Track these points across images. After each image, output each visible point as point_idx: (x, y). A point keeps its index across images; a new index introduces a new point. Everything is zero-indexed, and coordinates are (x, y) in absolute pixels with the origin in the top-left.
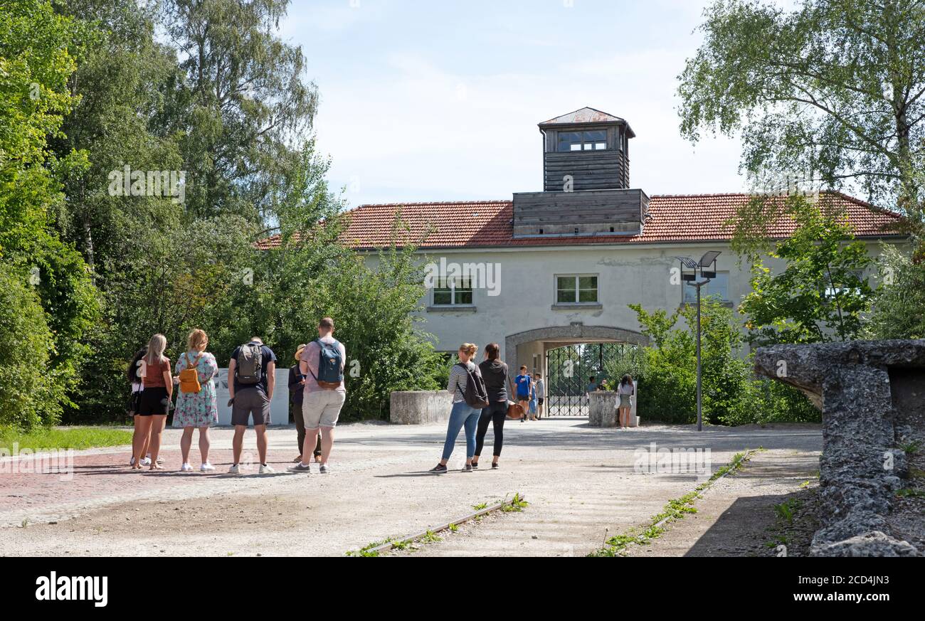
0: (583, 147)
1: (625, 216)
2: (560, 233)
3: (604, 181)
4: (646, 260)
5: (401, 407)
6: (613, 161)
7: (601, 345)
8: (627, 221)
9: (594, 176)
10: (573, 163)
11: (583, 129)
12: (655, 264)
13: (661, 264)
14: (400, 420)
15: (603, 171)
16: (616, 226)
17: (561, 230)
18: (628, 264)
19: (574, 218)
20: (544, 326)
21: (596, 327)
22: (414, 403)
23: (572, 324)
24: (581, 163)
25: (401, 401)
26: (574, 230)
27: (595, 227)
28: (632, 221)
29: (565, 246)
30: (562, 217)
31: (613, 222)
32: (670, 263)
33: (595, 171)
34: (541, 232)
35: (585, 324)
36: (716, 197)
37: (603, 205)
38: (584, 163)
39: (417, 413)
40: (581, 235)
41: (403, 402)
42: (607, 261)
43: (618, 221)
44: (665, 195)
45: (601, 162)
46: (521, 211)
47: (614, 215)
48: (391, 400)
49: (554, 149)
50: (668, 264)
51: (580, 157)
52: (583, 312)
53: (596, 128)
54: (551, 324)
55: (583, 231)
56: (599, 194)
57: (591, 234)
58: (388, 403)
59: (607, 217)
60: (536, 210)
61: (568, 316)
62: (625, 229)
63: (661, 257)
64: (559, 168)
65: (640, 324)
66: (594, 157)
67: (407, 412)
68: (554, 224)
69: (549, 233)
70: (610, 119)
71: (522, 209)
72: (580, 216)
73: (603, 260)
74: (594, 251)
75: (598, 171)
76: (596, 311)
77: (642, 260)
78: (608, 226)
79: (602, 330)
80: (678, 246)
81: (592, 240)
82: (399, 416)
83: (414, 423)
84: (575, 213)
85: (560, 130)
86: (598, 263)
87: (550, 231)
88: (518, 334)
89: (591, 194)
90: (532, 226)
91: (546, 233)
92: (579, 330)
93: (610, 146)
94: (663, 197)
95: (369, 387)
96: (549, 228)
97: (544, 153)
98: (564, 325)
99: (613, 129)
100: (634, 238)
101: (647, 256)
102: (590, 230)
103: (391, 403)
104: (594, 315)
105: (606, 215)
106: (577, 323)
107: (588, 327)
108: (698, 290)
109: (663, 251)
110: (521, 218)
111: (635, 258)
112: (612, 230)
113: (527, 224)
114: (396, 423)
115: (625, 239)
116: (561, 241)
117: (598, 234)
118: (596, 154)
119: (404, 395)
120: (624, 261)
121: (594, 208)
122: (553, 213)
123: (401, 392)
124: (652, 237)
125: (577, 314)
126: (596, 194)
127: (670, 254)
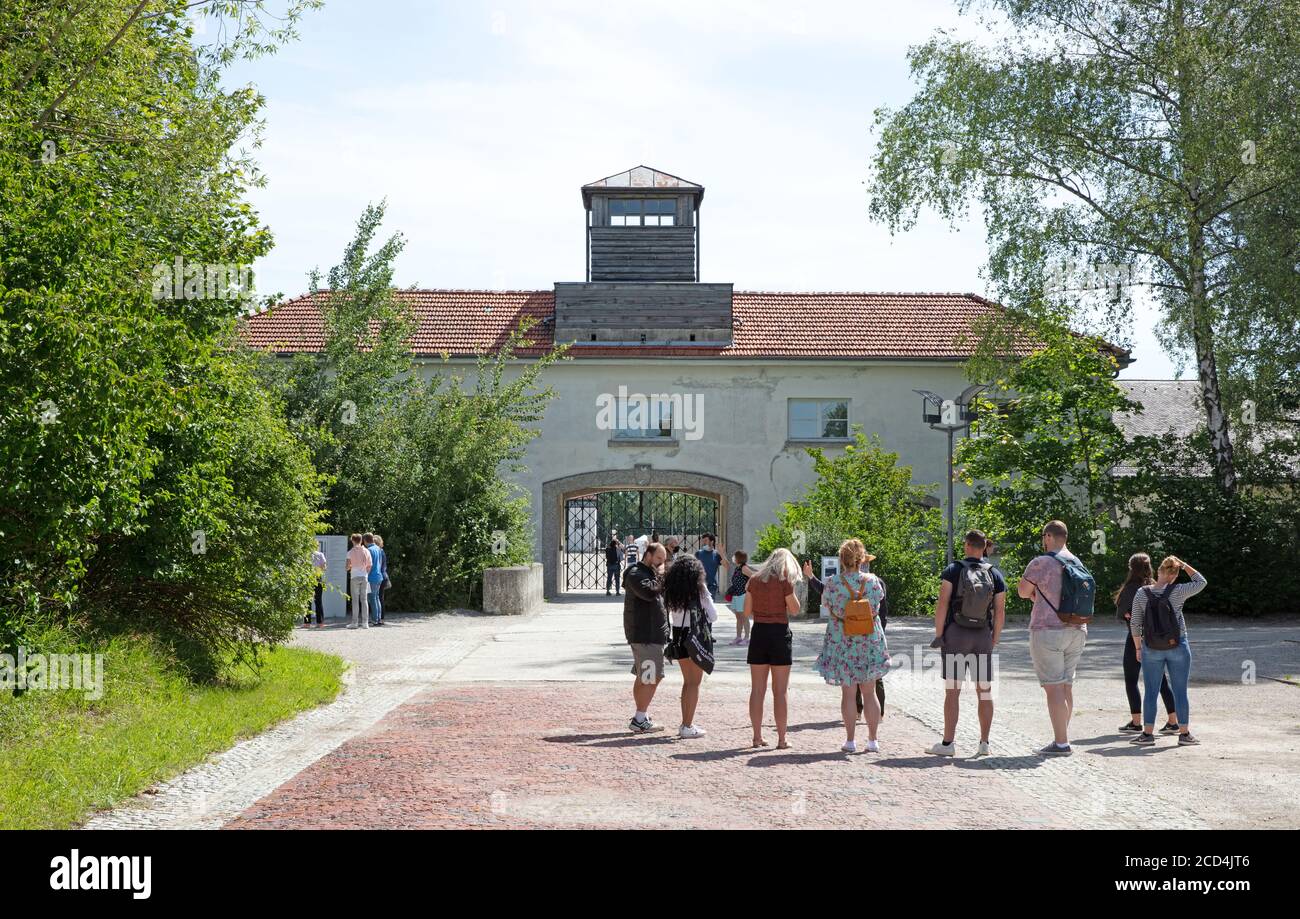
0: (643, 221)
1: (711, 320)
2: (622, 340)
3: (672, 270)
4: (741, 381)
5: (499, 590)
6: (684, 243)
7: (641, 493)
8: (714, 326)
9: (659, 263)
10: (629, 243)
11: (643, 196)
12: (752, 387)
13: (761, 386)
14: (497, 609)
15: (670, 256)
16: (698, 333)
17: (622, 336)
18: (715, 385)
19: (640, 321)
20: (597, 469)
21: (669, 471)
22: (515, 585)
23: (637, 466)
24: (640, 243)
25: (499, 581)
26: (640, 337)
27: (669, 333)
28: (721, 328)
29: (629, 358)
30: (623, 317)
31: (694, 328)
32: (772, 386)
33: (660, 256)
34: (594, 338)
35: (654, 467)
36: (817, 296)
37: (681, 304)
38: (645, 243)
39: (518, 598)
40: (649, 343)
41: (502, 583)
42: (686, 381)
43: (701, 327)
44: (748, 292)
45: (669, 243)
46: (565, 307)
47: (695, 317)
48: (485, 580)
49: (603, 222)
50: (769, 388)
51: (639, 235)
52: (652, 449)
53: (662, 196)
54: (607, 466)
55: (652, 339)
56: (675, 288)
57: (663, 343)
58: (480, 585)
59: (687, 322)
60: (587, 307)
61: (631, 456)
62: (711, 337)
63: (760, 377)
64: (610, 249)
65: (819, 475)
66: (660, 236)
67: (507, 597)
68: (613, 327)
69: (605, 340)
70: (682, 185)
71: (568, 305)
72: (649, 317)
73: (680, 380)
74: (671, 366)
75: (664, 256)
76: (670, 450)
77: (734, 380)
78: (687, 333)
79: (678, 475)
80: (786, 363)
81: (666, 351)
82: (495, 604)
83: (515, 613)
84: (641, 313)
85: (610, 196)
86: (674, 384)
87: (606, 337)
88: (561, 479)
89: (665, 288)
90: (581, 330)
91: (600, 340)
92: (647, 476)
93: (681, 222)
94: (745, 294)
95: (454, 562)
96: (604, 333)
97: (588, 228)
98: (624, 468)
99: (686, 199)
100: (725, 350)
101: (742, 376)
102: (662, 337)
103: (485, 585)
104: (668, 455)
105: (686, 317)
106: (644, 466)
107: (660, 471)
108: (951, 437)
109: (763, 370)
110: (565, 318)
111: (725, 378)
112: (693, 338)
113: (574, 326)
114: (492, 614)
115: (714, 352)
116: (623, 352)
117: (674, 343)
118: (661, 232)
119: (502, 574)
120: (710, 382)
121: (668, 306)
122: (611, 312)
123: (497, 569)
124: (750, 350)
125: (644, 453)
126: (671, 288)
127: (771, 374)
